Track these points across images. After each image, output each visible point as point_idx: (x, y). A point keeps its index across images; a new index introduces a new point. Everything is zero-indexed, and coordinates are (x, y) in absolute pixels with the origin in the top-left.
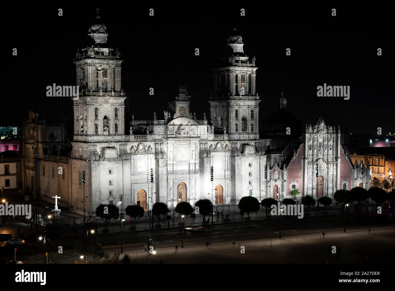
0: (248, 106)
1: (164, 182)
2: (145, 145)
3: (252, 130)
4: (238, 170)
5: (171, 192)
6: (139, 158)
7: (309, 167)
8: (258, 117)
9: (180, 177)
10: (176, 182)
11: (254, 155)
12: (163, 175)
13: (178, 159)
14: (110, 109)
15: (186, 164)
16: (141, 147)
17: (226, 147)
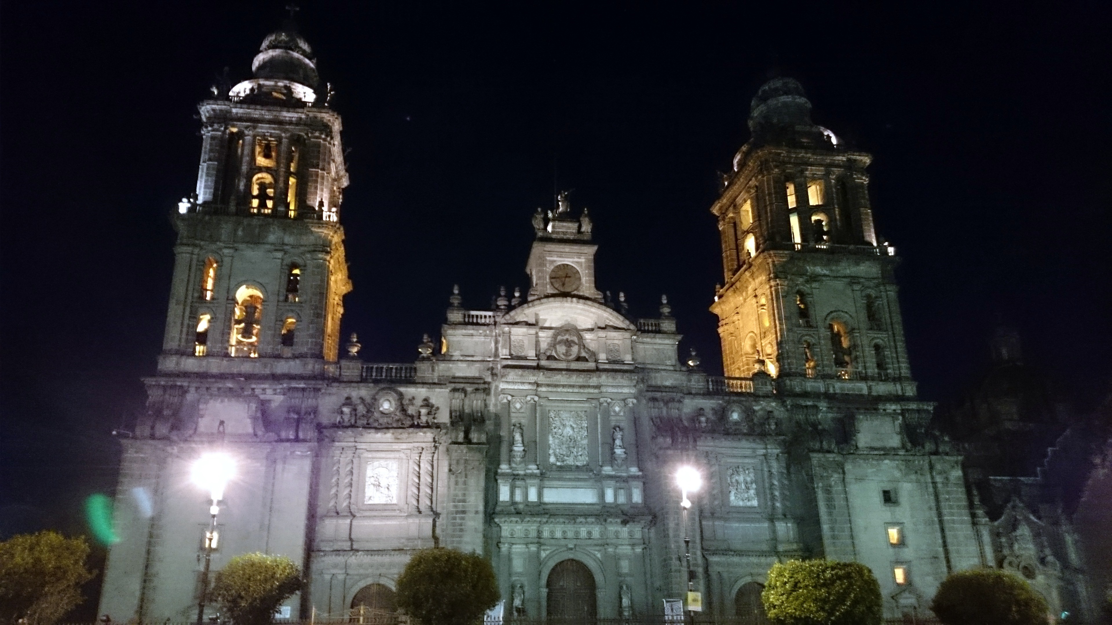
0: (848, 280)
2: (407, 397)
3: (880, 365)
4: (830, 514)
6: (374, 446)
8: (897, 318)
9: (558, 534)
10: (544, 554)
11: (902, 452)
13: (552, 459)
14: (268, 265)
15: (584, 481)
16: (387, 404)
17: (765, 420)
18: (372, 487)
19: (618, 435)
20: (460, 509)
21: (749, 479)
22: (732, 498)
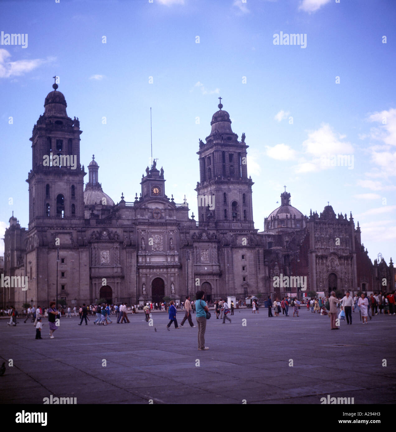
0: (238, 190)
1: (133, 276)
2: (110, 231)
3: (245, 217)
4: (228, 263)
5: (144, 289)
7: (317, 261)
9: (155, 271)
10: (151, 276)
11: (248, 245)
12: (131, 266)
13: (153, 249)
14: (65, 187)
15: (162, 255)
16: (105, 233)
17: (212, 236)
18: (103, 258)
19: (171, 241)
20: (130, 265)
21: (207, 253)
22: (202, 258)
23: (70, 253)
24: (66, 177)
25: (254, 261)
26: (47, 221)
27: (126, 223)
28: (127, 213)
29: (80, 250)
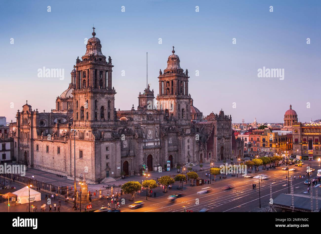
0: (185, 102)
2: (128, 128)
3: (187, 118)
10: (147, 154)
11: (190, 134)
12: (140, 150)
13: (148, 138)
14: (105, 101)
15: (152, 142)
16: (125, 130)
17: (174, 129)
18: (124, 145)
19: (156, 133)
21: (171, 139)
22: (169, 142)
23: (111, 143)
24: (106, 96)
25: (193, 143)
26: (96, 123)
27: (135, 123)
28: (136, 117)
29: (116, 142)
